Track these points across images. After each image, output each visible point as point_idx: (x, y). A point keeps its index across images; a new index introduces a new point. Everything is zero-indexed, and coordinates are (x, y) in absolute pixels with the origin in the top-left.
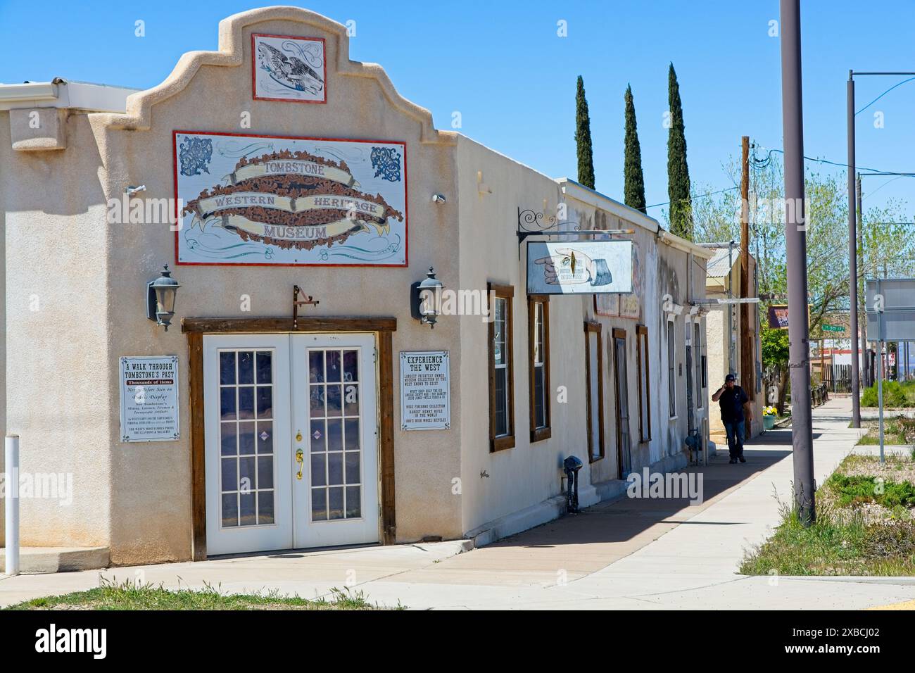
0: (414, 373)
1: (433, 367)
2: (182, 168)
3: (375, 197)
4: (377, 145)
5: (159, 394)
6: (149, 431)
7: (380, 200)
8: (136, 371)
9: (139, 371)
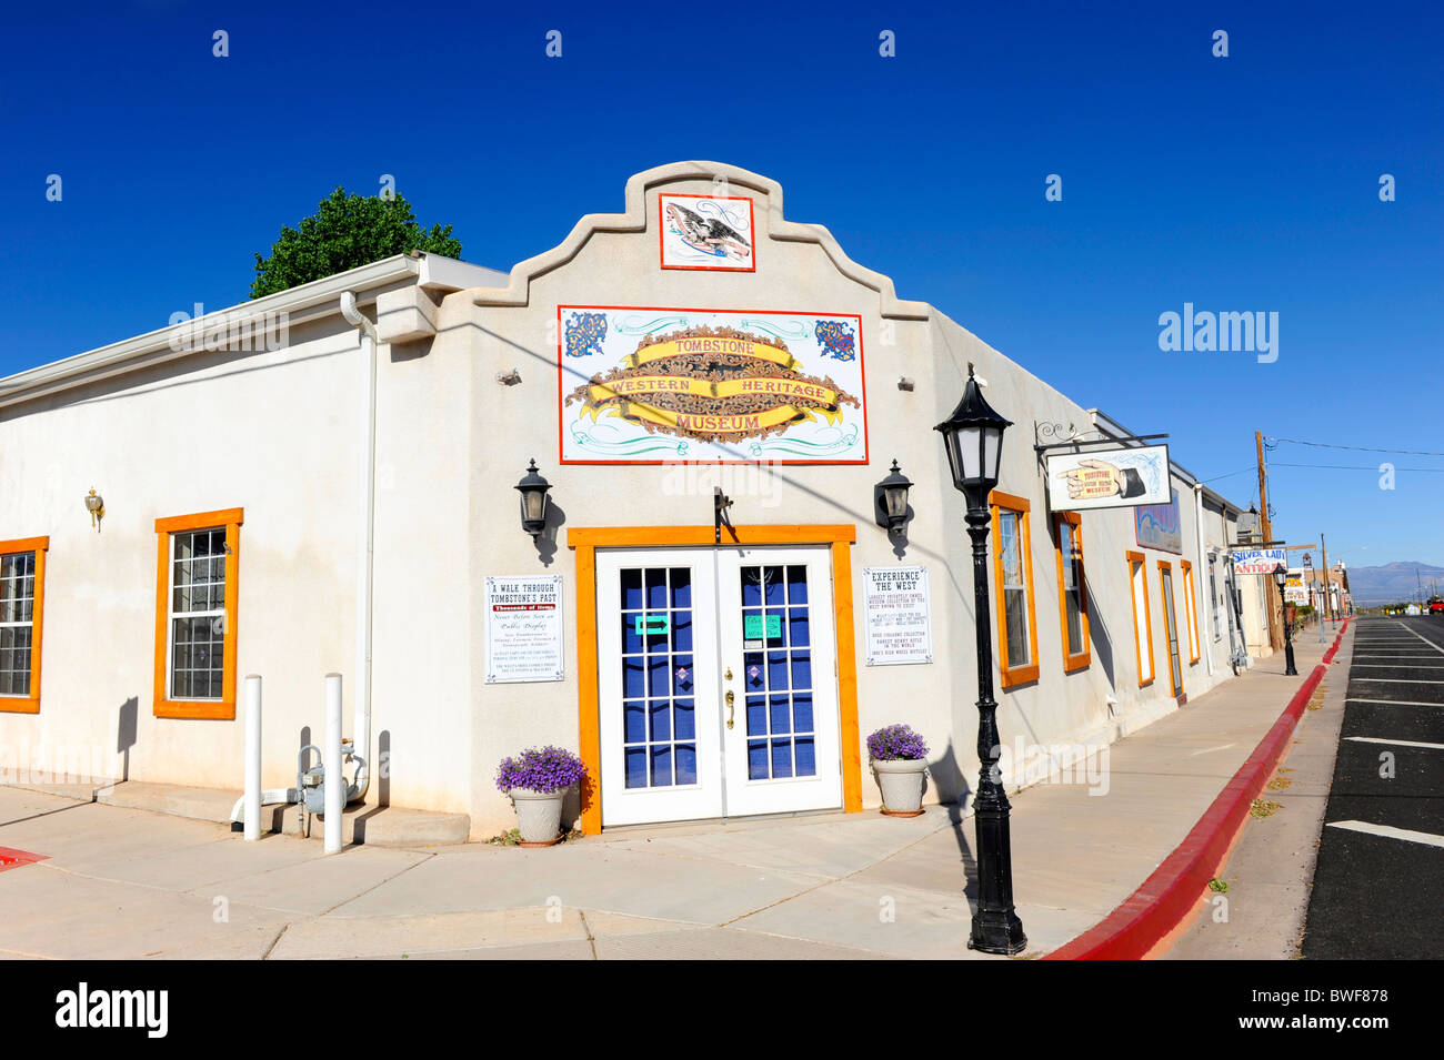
0: (881, 592)
1: (907, 586)
2: (568, 348)
3: (823, 379)
4: (822, 318)
5: (536, 622)
6: (522, 668)
7: (830, 385)
8: (505, 593)
9: (509, 594)
